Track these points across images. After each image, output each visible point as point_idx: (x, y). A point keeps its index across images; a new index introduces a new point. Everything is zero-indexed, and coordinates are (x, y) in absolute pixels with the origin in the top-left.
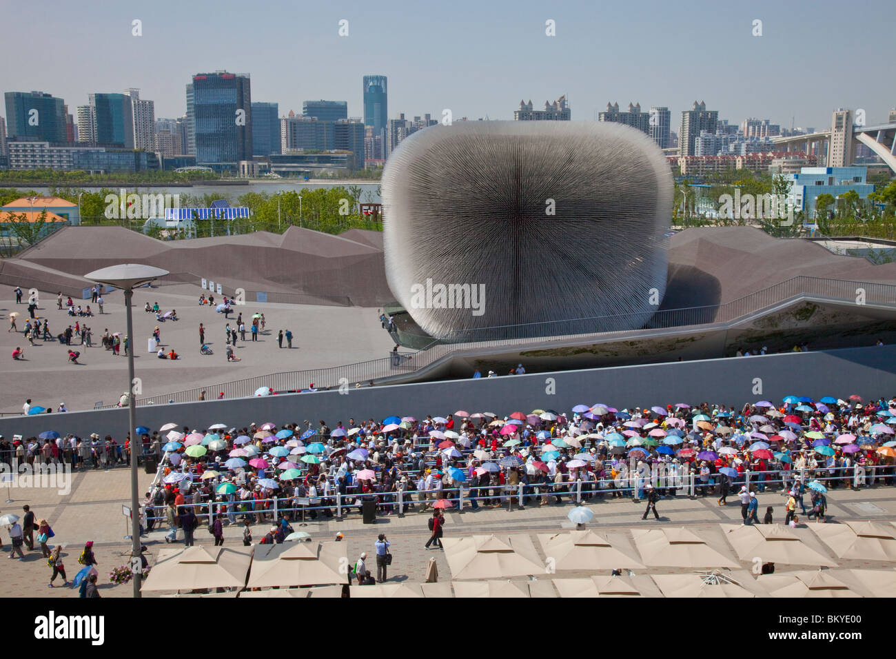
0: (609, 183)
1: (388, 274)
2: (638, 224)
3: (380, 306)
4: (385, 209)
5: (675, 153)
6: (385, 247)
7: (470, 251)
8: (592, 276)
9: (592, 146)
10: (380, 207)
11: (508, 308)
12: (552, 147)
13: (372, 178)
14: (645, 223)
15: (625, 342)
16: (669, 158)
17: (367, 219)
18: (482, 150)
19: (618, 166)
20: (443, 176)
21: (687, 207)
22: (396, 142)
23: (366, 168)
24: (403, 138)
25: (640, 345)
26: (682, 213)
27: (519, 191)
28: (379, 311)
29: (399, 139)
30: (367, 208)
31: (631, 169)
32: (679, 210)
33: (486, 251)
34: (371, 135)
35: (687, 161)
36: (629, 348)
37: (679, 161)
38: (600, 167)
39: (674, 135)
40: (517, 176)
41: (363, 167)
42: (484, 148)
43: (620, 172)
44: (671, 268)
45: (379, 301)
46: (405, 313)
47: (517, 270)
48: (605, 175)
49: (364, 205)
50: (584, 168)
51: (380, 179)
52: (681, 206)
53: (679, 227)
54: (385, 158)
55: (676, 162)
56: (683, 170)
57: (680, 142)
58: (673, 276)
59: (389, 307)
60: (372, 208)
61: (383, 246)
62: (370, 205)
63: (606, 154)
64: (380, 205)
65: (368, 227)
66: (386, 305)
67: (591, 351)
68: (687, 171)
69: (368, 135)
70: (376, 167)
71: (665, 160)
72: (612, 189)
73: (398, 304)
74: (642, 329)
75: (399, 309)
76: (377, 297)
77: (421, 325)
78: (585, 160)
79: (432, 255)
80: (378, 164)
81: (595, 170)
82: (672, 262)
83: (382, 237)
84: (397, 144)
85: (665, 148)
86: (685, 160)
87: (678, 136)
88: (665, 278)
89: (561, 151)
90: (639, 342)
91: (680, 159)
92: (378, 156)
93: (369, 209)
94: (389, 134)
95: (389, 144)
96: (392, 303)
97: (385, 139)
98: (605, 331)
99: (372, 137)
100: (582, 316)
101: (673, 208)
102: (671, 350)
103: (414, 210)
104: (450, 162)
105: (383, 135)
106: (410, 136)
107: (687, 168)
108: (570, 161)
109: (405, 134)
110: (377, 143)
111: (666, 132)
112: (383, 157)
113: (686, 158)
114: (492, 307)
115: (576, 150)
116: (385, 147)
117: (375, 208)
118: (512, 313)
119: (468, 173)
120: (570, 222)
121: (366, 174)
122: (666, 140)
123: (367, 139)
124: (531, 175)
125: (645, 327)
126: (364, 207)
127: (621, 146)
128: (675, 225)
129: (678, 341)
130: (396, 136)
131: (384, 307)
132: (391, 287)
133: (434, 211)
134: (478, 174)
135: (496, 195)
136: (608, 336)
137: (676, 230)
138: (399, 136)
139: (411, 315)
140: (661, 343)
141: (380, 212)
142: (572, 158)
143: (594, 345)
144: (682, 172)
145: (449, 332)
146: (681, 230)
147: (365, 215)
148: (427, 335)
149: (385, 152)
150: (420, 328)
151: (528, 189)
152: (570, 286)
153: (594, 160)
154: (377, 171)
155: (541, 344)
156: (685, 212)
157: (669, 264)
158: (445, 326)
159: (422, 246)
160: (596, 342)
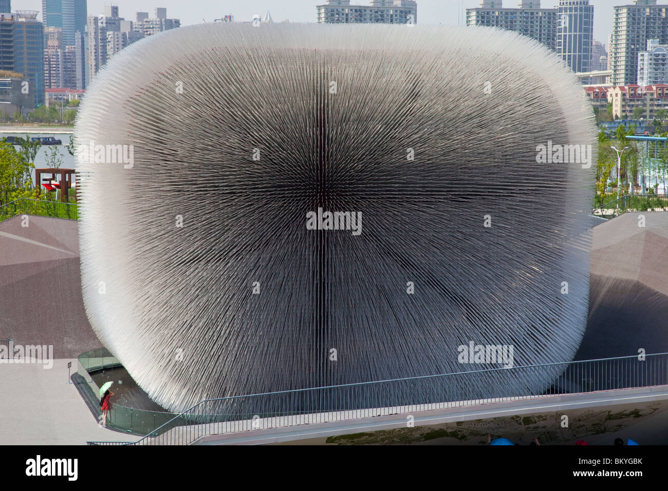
0: (483, 133)
1: (88, 299)
2: (534, 205)
3: (71, 357)
4: (82, 179)
5: (603, 79)
6: (82, 248)
7: (238, 254)
8: (457, 300)
9: (452, 68)
10: (73, 175)
11: (305, 356)
12: (381, 70)
13: (60, 122)
14: (547, 205)
15: (515, 418)
16: (590, 89)
17: (50, 198)
18: (258, 74)
19: (497, 105)
20: (187, 121)
21: (623, 176)
22: (102, 58)
23: (47, 105)
24: (116, 50)
25: (541, 423)
26: (614, 186)
27: (322, 148)
28: (70, 365)
29: (110, 52)
30: (49, 176)
31: (522, 110)
32: (609, 181)
33: (266, 256)
34: (56, 43)
35: (624, 95)
36: (523, 427)
37: (608, 94)
38: (467, 106)
39: (601, 49)
40: (321, 123)
41: (42, 101)
42: (263, 72)
43: (502, 115)
44: (595, 285)
45: (69, 346)
46: (119, 367)
47: (321, 288)
48: (476, 120)
49: (44, 171)
50: (439, 108)
51: (73, 125)
52: (614, 174)
53: (610, 212)
54: (84, 87)
55: (604, 96)
56: (617, 110)
57: (610, 61)
58: (599, 299)
59: (89, 357)
60: (59, 177)
61: (77, 245)
62: (54, 172)
63: (476, 84)
64: (73, 171)
65: (52, 212)
66: (85, 355)
67: (454, 434)
68: (624, 111)
69: (50, 43)
70: (67, 102)
71: (584, 93)
72: (488, 145)
73: (107, 353)
74: (545, 394)
75: (107, 362)
76: (66, 339)
77: (147, 391)
78: (441, 94)
79: (168, 264)
80: (71, 96)
81: (457, 110)
82: (597, 273)
83: (77, 229)
84: (104, 60)
85: (585, 70)
86: (620, 93)
87: (608, 50)
88: (586, 302)
89: (398, 79)
90: (540, 417)
91: (611, 91)
92: (70, 83)
93: (54, 178)
94: (91, 43)
95: (91, 60)
96: (95, 351)
97: (83, 52)
98: (481, 397)
99: (59, 47)
100: (439, 371)
101: (598, 178)
102: (598, 433)
103: (137, 182)
104: (202, 97)
105: (78, 43)
106: (128, 48)
107: (623, 106)
108: (414, 95)
109: (121, 43)
110: (68, 59)
111: (586, 44)
112: (79, 84)
113: (622, 88)
114: (278, 354)
115: (423, 77)
116: (83, 65)
117: (64, 177)
118: (313, 365)
119: (233, 116)
120: (415, 203)
121: (47, 115)
122: (586, 57)
123: (49, 52)
124: (345, 120)
125: (552, 390)
126: (44, 176)
127: (502, 70)
128: (602, 207)
129: (610, 417)
130: (104, 47)
131: (79, 357)
132: (93, 321)
133: (172, 183)
134: (250, 117)
135: (284, 155)
136: (483, 407)
137: (604, 216)
138: (110, 47)
139: (130, 372)
140: (579, 420)
141: (73, 185)
142: (417, 90)
143: (459, 423)
144: (614, 114)
145: (199, 402)
146: (613, 216)
147: (45, 190)
148: (159, 408)
149: (84, 75)
150: (146, 394)
151: (340, 144)
152: (417, 317)
153: (455, 94)
154: (68, 109)
155: (364, 421)
156: (619, 183)
157: (591, 277)
158: (193, 391)
159: (149, 247)
160: (462, 417)
